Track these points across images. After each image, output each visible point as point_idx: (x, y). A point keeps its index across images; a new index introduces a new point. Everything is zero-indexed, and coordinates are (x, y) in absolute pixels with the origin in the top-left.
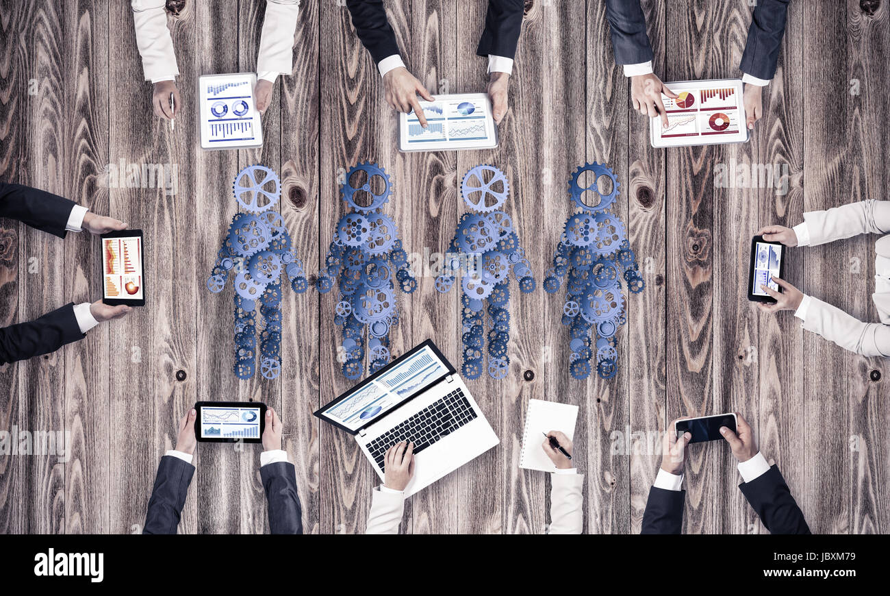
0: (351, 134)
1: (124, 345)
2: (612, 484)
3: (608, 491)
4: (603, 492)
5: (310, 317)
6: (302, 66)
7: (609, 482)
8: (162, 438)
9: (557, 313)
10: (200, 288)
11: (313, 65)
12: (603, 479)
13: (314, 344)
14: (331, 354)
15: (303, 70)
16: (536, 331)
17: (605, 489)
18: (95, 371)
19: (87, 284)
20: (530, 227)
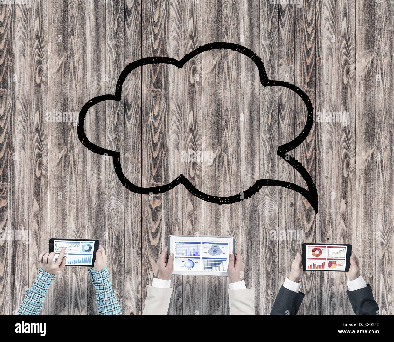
0: (155, 140)
1: (55, 233)
2: (271, 295)
3: (269, 298)
4: (267, 298)
5: (137, 221)
6: (133, 110)
7: (270, 294)
8: (72, 275)
9: (246, 219)
10: (88, 208)
11: (138, 110)
12: (267, 293)
13: (139, 233)
14: (147, 237)
15: (134, 112)
16: (237, 227)
17: (268, 297)
18: (42, 245)
19: (39, 207)
20: (234, 182)
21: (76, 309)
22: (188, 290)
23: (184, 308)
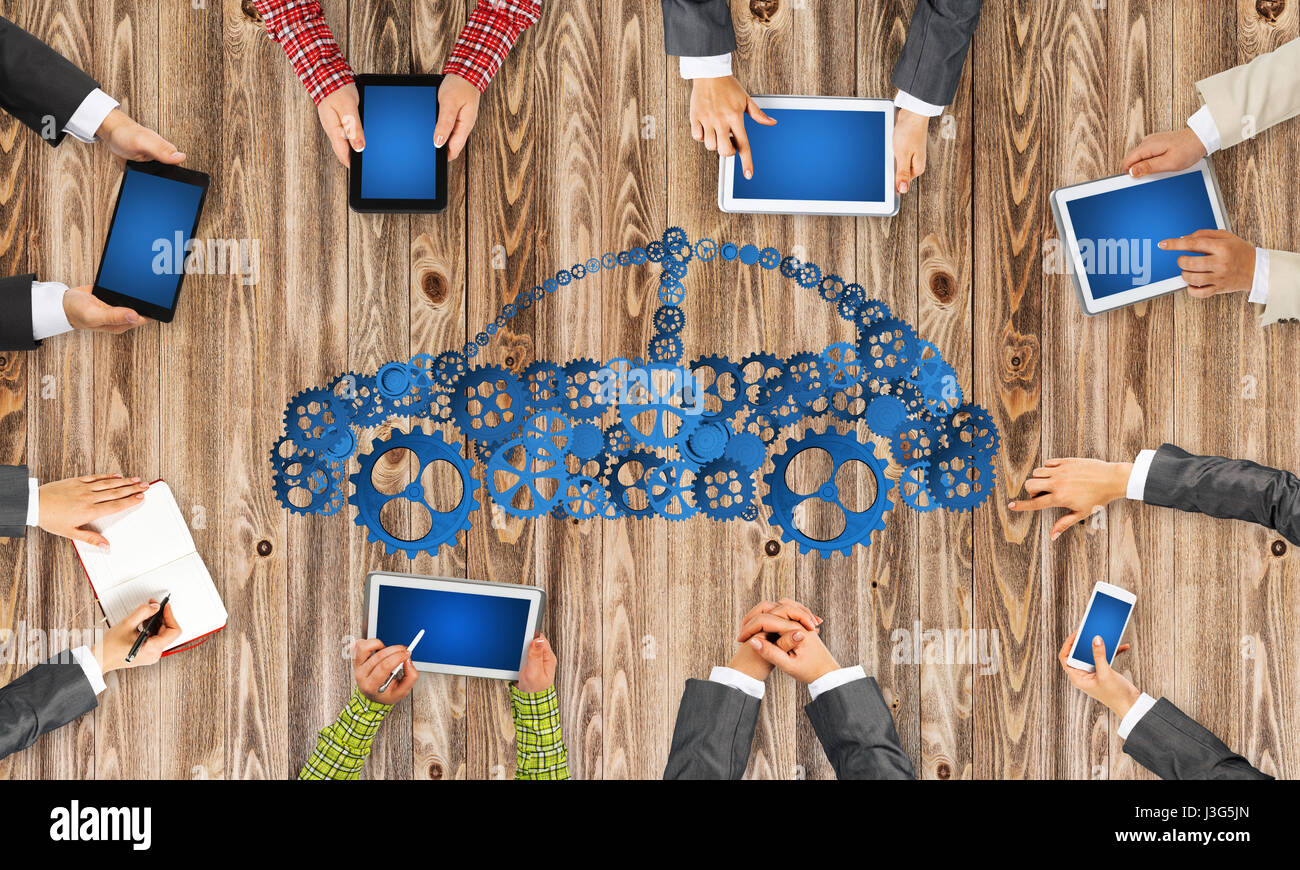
0: (513, 196)
8: (237, 640)
19: (127, 415)
20: (774, 332)
21: (252, 753)
22: (621, 690)
23: (607, 750)
